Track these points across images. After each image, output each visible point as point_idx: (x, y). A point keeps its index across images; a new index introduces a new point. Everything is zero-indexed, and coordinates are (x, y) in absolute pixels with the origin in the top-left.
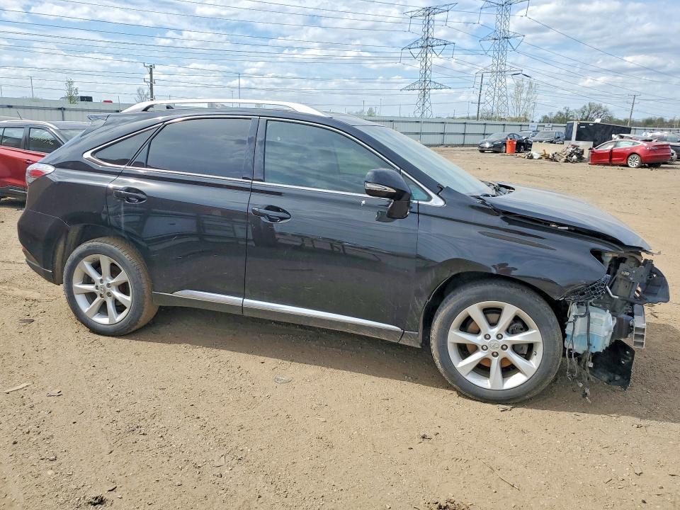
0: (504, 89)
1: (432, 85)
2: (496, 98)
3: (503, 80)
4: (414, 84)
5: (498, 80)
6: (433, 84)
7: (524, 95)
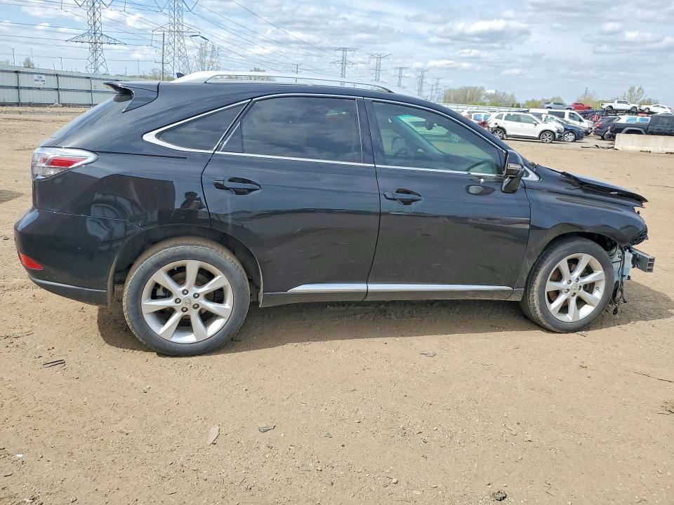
0: (183, 50)
1: (103, 39)
2: (176, 59)
3: (182, 41)
4: (83, 35)
5: (176, 40)
6: (104, 37)
7: (208, 58)
